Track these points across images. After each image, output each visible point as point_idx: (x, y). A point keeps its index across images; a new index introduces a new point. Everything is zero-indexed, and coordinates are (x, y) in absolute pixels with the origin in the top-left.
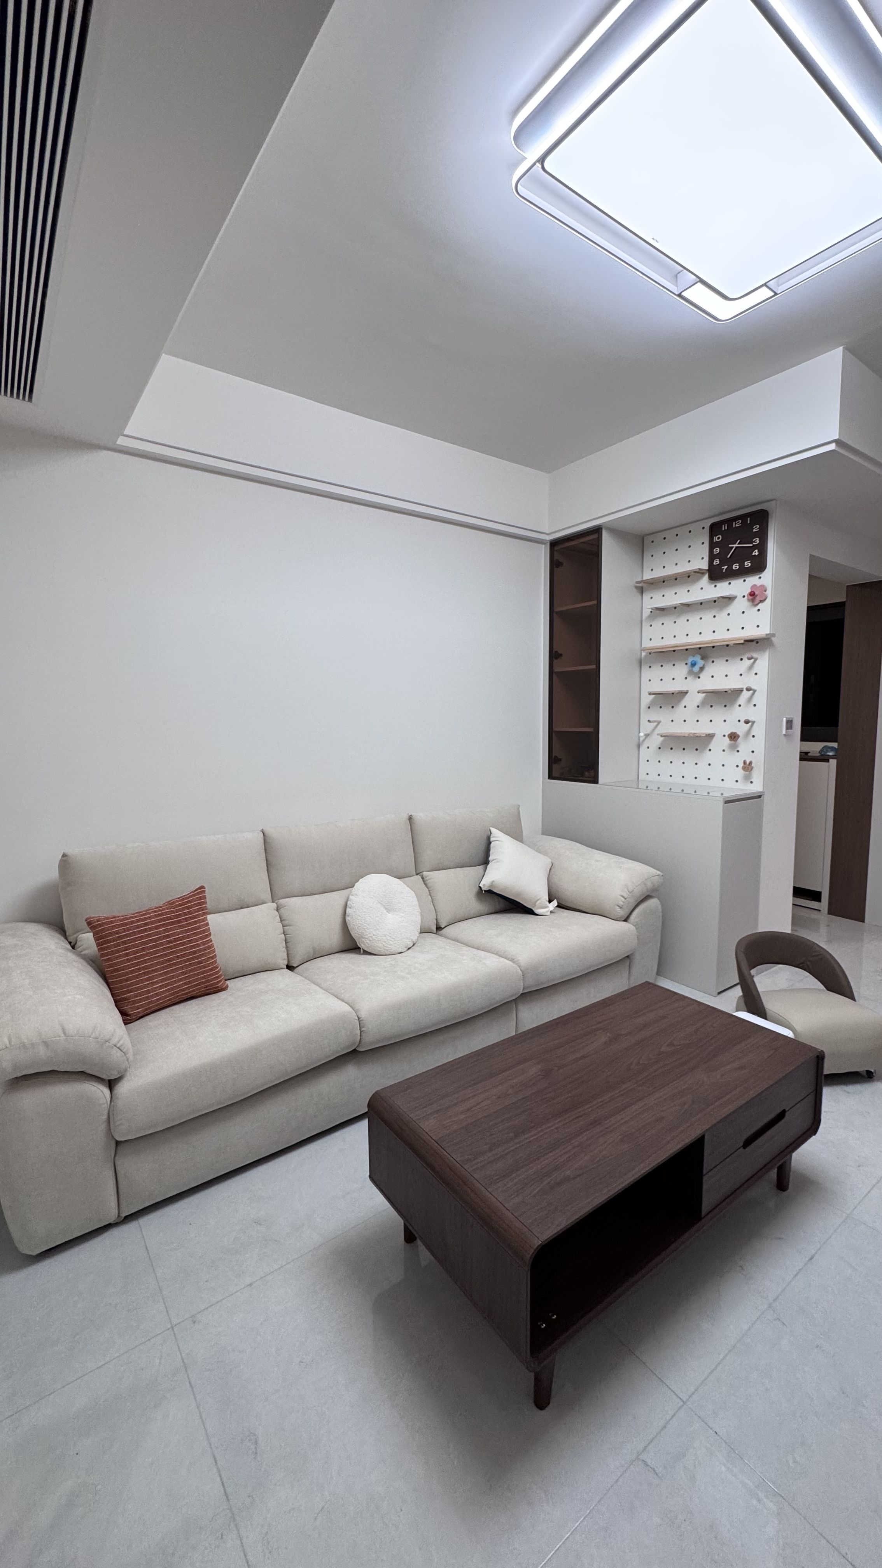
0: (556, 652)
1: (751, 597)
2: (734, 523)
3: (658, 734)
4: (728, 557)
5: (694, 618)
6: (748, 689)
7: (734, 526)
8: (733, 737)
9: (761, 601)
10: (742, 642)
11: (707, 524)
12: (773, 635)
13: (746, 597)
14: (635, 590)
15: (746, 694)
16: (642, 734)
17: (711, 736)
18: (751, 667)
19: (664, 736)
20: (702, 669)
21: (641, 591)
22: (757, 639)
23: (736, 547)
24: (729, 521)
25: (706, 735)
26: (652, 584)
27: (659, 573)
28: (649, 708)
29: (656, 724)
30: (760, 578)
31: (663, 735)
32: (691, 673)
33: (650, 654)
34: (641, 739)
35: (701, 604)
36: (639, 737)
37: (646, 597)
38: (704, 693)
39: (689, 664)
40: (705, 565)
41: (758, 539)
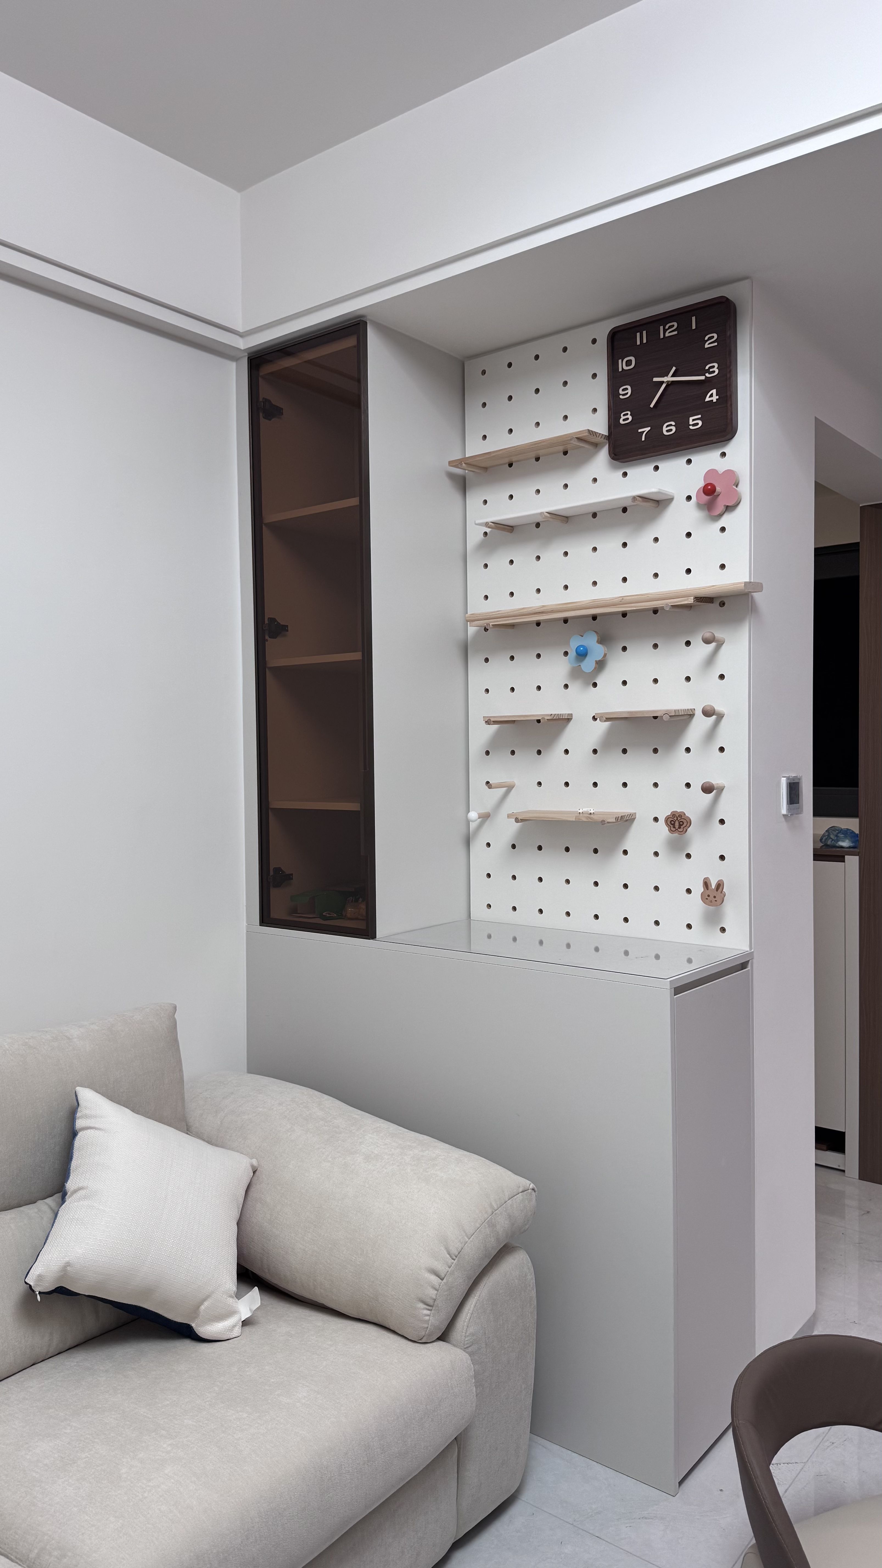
0: (272, 620)
1: (707, 498)
2: (662, 328)
3: (509, 816)
4: (652, 406)
5: (580, 549)
6: (707, 713)
7: (662, 336)
8: (677, 824)
9: (729, 509)
10: (691, 601)
11: (602, 332)
12: (758, 587)
13: (694, 499)
14: (447, 483)
15: (700, 725)
16: (473, 815)
17: (626, 821)
18: (710, 660)
19: (522, 820)
20: (601, 665)
21: (462, 485)
22: (720, 597)
23: (670, 384)
24: (652, 324)
25: (617, 819)
26: (486, 469)
27: (499, 442)
28: (487, 753)
29: (504, 789)
30: (723, 454)
31: (520, 818)
32: (576, 673)
33: (486, 630)
34: (473, 826)
35: (594, 515)
36: (468, 822)
37: (474, 500)
38: (608, 719)
39: (572, 654)
40: (600, 425)
41: (716, 365)
